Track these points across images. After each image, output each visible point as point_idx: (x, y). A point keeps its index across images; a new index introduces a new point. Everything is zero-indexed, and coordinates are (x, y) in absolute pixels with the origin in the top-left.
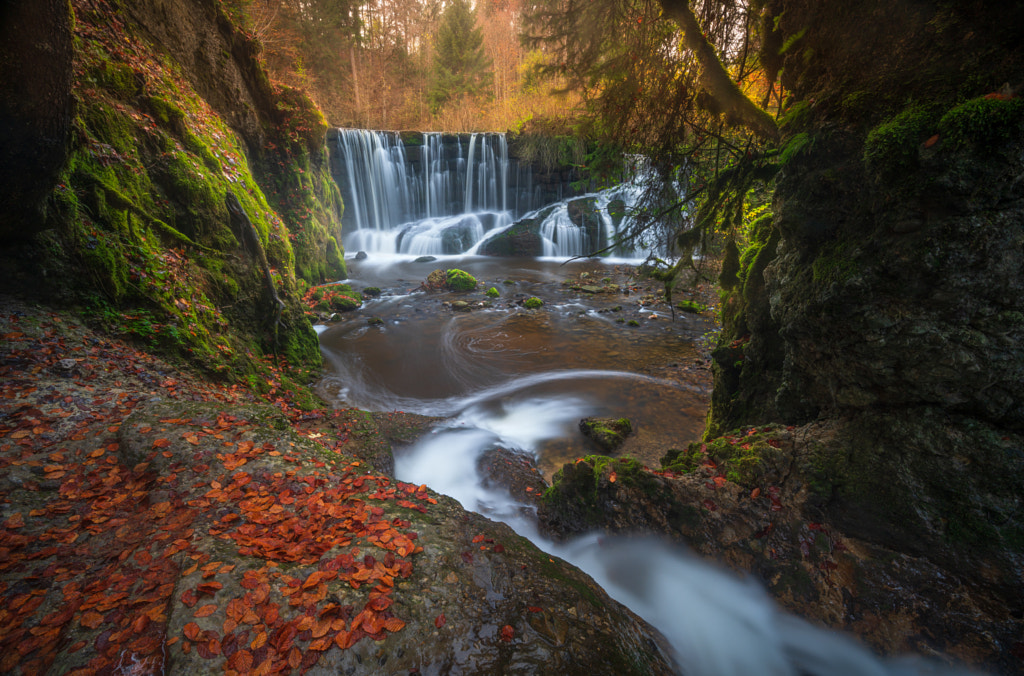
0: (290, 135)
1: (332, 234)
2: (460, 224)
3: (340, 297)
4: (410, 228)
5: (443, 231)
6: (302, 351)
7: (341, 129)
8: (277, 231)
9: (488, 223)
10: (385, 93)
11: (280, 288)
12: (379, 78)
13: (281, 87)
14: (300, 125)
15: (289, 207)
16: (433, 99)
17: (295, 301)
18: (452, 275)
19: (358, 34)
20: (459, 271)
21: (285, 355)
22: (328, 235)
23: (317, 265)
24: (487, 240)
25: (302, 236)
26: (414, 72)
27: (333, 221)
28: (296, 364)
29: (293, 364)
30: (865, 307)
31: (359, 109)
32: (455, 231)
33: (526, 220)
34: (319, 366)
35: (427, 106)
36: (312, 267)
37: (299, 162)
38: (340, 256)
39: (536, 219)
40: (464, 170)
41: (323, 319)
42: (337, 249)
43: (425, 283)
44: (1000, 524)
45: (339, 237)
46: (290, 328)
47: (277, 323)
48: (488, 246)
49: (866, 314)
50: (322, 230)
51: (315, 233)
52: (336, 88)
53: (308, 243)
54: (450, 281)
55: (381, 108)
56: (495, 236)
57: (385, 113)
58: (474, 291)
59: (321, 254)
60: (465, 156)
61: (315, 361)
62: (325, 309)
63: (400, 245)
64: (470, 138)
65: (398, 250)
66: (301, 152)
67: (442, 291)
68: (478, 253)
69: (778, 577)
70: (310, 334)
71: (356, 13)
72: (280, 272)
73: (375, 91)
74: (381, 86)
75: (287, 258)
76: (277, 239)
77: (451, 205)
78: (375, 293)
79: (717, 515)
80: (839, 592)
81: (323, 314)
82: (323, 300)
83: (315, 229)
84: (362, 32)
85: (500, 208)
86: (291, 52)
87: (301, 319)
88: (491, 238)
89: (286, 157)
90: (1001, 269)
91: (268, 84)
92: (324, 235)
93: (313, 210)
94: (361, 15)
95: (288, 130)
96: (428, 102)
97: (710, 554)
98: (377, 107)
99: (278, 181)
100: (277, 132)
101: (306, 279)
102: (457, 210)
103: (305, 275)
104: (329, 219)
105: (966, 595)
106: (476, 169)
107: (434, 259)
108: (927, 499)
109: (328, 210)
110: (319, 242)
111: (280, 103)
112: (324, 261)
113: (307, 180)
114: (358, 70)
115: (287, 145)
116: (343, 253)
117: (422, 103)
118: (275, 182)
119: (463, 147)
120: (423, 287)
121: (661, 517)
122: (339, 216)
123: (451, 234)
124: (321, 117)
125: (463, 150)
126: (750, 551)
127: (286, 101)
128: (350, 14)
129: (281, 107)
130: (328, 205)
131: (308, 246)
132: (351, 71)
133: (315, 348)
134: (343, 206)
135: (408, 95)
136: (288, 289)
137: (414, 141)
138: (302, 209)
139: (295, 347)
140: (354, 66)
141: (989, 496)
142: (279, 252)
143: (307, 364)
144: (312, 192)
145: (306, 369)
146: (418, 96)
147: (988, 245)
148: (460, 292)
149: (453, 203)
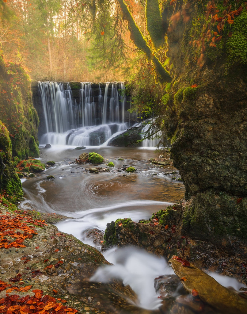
0: (13, 86)
1: (33, 135)
2: (99, 130)
3: (34, 166)
4: (73, 132)
5: (90, 133)
6: (13, 188)
7: (39, 82)
8: (4, 132)
9: (114, 129)
10: (65, 61)
11: (4, 159)
12: (62, 53)
13: (9, 63)
14: (18, 81)
15: (12, 122)
16: (90, 64)
17: (11, 165)
18: (91, 155)
19: (52, 30)
20: (95, 153)
21: (6, 190)
22: (30, 135)
23: (24, 150)
24: (113, 138)
25: (17, 136)
26: (81, 50)
27: (33, 128)
28: (10, 194)
29: (9, 194)
30: (180, 152)
31: (51, 70)
32: (97, 134)
33: (135, 127)
34: (21, 196)
35: (87, 67)
36: (22, 151)
37: (17, 99)
38: (36, 146)
39: (139, 127)
40: (102, 102)
41: (25, 176)
42: (35, 142)
43: (78, 160)
44: (226, 226)
45: (36, 136)
46: (8, 177)
47: (2, 174)
48: (113, 141)
49: (181, 155)
50: (27, 133)
51: (24, 134)
52: (40, 59)
53: (20, 139)
54: (90, 158)
55: (63, 69)
56: (118, 136)
57: (65, 71)
58: (102, 163)
59: (27, 145)
60: (103, 94)
61: (19, 194)
62: (27, 171)
63: (68, 141)
64: (105, 85)
65: (67, 143)
66: (18, 94)
67: (86, 164)
68: (108, 145)
69: (169, 255)
70: (18, 182)
71: (51, 19)
72: (4, 151)
73: (60, 60)
74: (63, 57)
75: (8, 145)
76: (3, 136)
77: (95, 120)
78: (52, 164)
79: (154, 236)
80: (185, 257)
81: (26, 173)
82: (26, 167)
83: (24, 132)
84: (54, 29)
85: (121, 121)
86: (17, 42)
87: (13, 173)
88: (115, 137)
89: (11, 97)
90: (207, 138)
91: (3, 62)
92: (28, 135)
93: (23, 122)
94: (54, 21)
95: (12, 84)
96: (88, 65)
97: (150, 250)
98: (60, 68)
99: (7, 109)
100: (7, 85)
101: (19, 157)
102: (99, 122)
103: (18, 155)
104: (31, 127)
105: (217, 252)
106: (108, 101)
107: (85, 148)
108: (210, 221)
109: (31, 123)
110: (26, 139)
111: (9, 71)
112: (28, 148)
113: (21, 108)
114: (52, 49)
115: (12, 91)
116: (38, 145)
117: (84, 66)
118: (5, 109)
119: (102, 89)
120: (77, 162)
121: (136, 239)
122: (37, 126)
123: (95, 135)
124: (28, 77)
125: (102, 91)
126: (163, 248)
127: (12, 70)
128: (48, 20)
129: (9, 72)
130: (31, 120)
131: (20, 141)
132: (48, 50)
133: (20, 187)
134: (39, 121)
135: (77, 62)
136: (8, 159)
137: (76, 87)
138: (18, 122)
139: (10, 186)
140: (49, 48)
141: (225, 217)
142: (4, 142)
143: (16, 194)
144: (23, 114)
145: (15, 197)
146: (82, 62)
147: (198, 130)
148: (94, 164)
149: (96, 119)
